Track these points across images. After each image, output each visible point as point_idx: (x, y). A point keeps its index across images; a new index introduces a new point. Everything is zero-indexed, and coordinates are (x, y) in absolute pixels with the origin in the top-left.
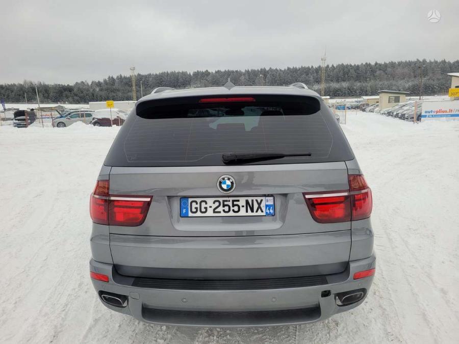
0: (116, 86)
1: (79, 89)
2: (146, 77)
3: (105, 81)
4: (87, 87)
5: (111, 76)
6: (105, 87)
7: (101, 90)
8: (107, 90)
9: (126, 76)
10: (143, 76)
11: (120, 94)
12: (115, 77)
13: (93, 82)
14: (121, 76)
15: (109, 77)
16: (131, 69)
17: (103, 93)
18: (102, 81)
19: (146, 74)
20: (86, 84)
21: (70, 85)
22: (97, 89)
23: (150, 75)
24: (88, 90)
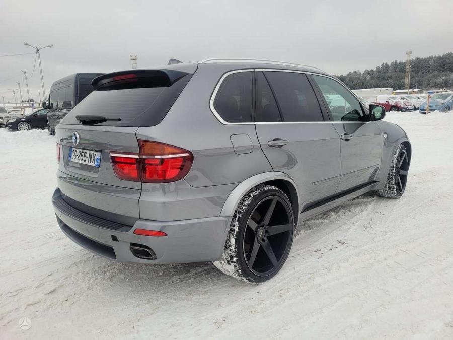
0: (389, 74)
1: (351, 78)
2: (426, 60)
3: (378, 69)
4: (358, 76)
5: (385, 63)
6: (376, 75)
7: (372, 78)
8: (378, 78)
9: (401, 61)
10: (422, 60)
11: (391, 81)
12: (389, 64)
13: (365, 71)
14: (396, 62)
15: (383, 65)
16: (407, 54)
17: (373, 82)
18: (375, 69)
19: (426, 57)
20: (358, 73)
21: (343, 75)
22: (368, 78)
23: (431, 58)
24: (359, 79)
